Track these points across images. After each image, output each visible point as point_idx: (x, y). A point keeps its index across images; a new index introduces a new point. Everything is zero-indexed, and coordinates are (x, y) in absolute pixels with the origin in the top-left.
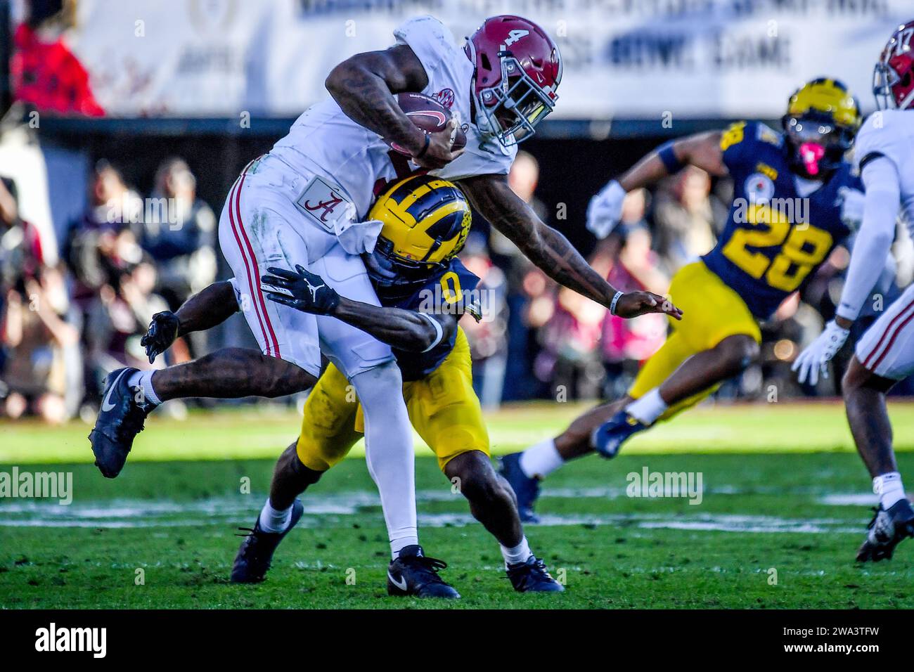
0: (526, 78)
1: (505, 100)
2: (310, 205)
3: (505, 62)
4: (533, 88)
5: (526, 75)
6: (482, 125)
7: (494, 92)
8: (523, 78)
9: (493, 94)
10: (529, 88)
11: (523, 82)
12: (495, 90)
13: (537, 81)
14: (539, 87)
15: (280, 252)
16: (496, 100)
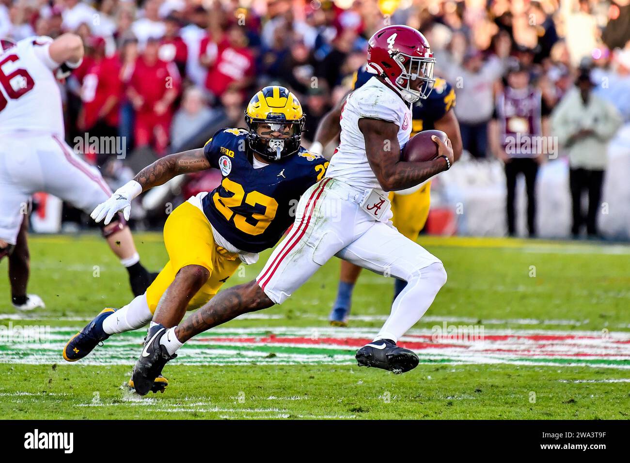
0: (413, 58)
1: (411, 77)
2: (369, 207)
3: (396, 58)
4: (420, 61)
5: (412, 57)
6: (409, 99)
7: (402, 77)
8: (412, 59)
9: (402, 78)
10: (418, 62)
11: (413, 61)
14: (423, 58)
16: (405, 80)
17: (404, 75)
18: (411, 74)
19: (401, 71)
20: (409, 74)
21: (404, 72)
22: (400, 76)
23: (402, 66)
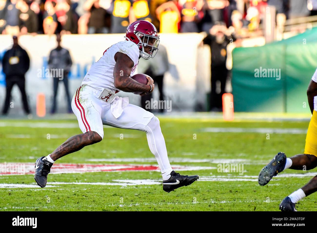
0: (145, 35)
1: (144, 45)
2: (103, 98)
3: (137, 35)
4: (149, 36)
5: (145, 34)
7: (140, 44)
11: (145, 36)
12: (139, 44)
13: (149, 34)
14: (151, 35)
15: (92, 105)
16: (141, 46)
17: (140, 43)
18: (144, 43)
19: (139, 41)
20: (143, 43)
21: (141, 41)
22: (138, 44)
23: (139, 39)
